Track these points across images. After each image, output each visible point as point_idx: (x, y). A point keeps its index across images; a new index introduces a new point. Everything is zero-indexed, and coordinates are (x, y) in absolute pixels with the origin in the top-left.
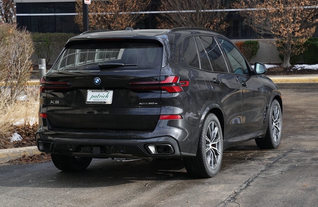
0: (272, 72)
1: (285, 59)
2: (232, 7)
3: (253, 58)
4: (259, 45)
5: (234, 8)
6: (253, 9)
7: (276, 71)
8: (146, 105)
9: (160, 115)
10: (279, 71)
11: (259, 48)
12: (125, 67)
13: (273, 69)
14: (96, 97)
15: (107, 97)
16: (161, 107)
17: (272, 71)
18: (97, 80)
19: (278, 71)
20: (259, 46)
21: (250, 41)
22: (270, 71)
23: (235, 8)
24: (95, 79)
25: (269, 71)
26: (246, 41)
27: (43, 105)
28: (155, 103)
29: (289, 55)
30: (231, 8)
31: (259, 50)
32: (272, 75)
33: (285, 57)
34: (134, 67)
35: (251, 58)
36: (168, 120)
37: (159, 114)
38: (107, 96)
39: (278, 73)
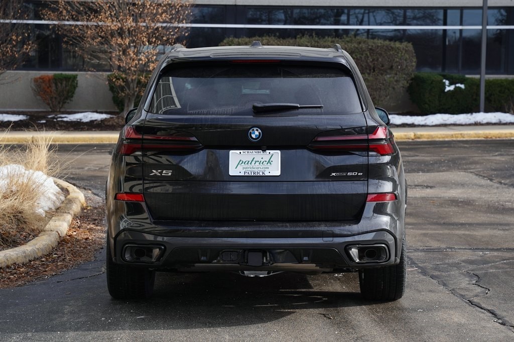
0: (108, 126)
1: (126, 105)
2: (42, 16)
3: (68, 103)
4: (77, 81)
5: (45, 20)
6: (79, 23)
7: (115, 124)
8: (343, 176)
9: (368, 194)
10: (120, 123)
11: (77, 86)
12: (300, 110)
13: (110, 121)
14: (247, 164)
15: (270, 164)
16: (368, 180)
17: (108, 124)
18: (256, 134)
19: (118, 124)
20: (77, 84)
21: (61, 74)
22: (106, 123)
23: (47, 18)
24: (251, 131)
25: (104, 124)
26: (55, 75)
27: (125, 177)
28: (358, 174)
29: (134, 99)
30: (41, 19)
31: (77, 90)
32: (110, 130)
33: (126, 101)
34: (319, 110)
35: (65, 102)
36: (376, 202)
37: (366, 192)
38: (269, 162)
39: (119, 127)
